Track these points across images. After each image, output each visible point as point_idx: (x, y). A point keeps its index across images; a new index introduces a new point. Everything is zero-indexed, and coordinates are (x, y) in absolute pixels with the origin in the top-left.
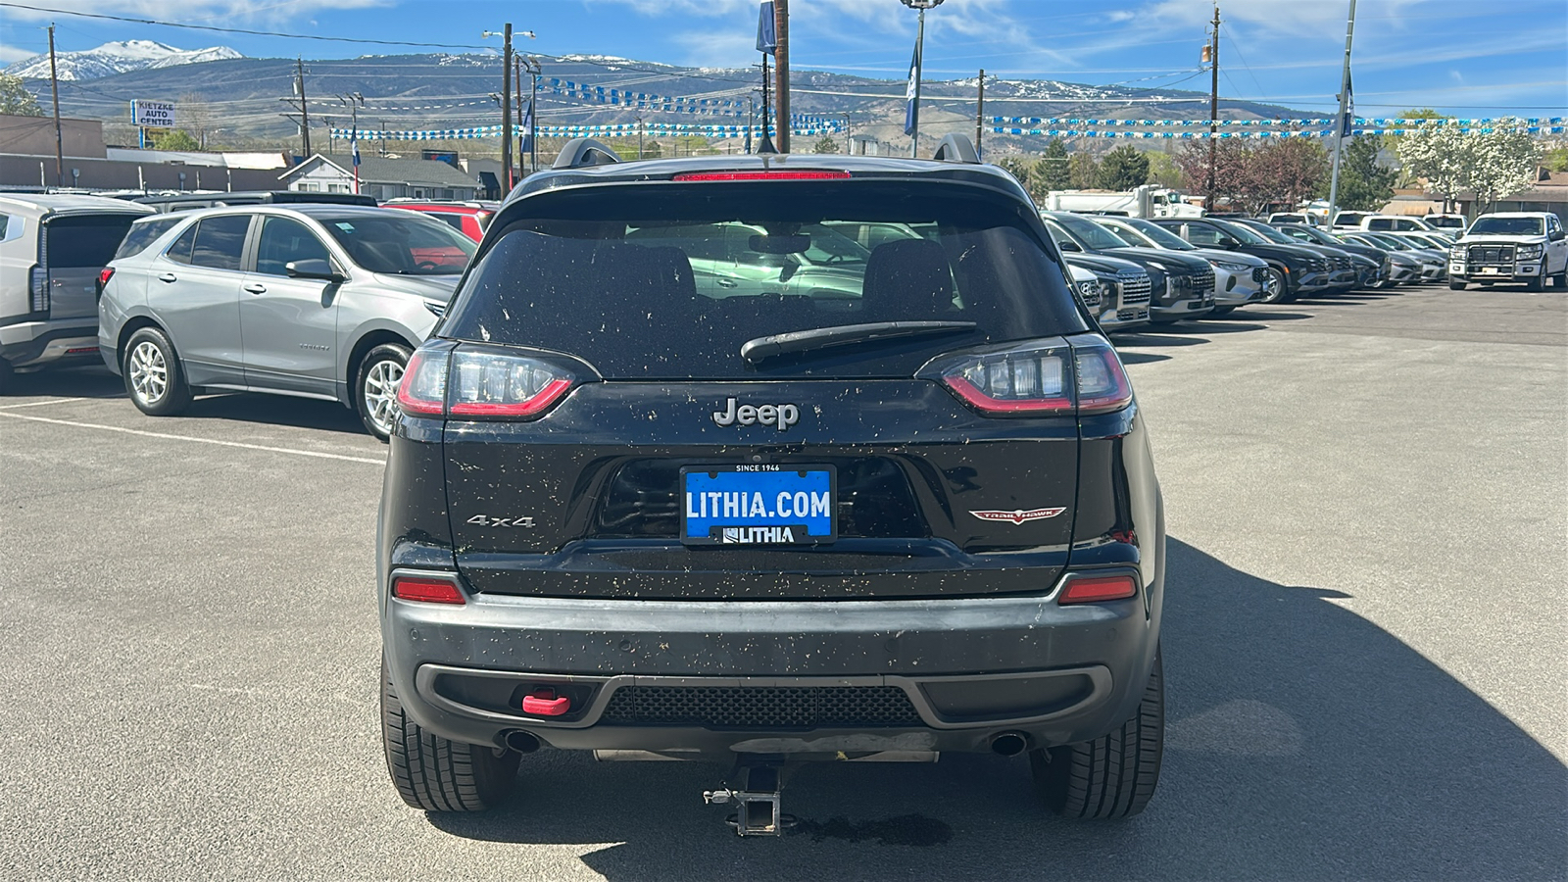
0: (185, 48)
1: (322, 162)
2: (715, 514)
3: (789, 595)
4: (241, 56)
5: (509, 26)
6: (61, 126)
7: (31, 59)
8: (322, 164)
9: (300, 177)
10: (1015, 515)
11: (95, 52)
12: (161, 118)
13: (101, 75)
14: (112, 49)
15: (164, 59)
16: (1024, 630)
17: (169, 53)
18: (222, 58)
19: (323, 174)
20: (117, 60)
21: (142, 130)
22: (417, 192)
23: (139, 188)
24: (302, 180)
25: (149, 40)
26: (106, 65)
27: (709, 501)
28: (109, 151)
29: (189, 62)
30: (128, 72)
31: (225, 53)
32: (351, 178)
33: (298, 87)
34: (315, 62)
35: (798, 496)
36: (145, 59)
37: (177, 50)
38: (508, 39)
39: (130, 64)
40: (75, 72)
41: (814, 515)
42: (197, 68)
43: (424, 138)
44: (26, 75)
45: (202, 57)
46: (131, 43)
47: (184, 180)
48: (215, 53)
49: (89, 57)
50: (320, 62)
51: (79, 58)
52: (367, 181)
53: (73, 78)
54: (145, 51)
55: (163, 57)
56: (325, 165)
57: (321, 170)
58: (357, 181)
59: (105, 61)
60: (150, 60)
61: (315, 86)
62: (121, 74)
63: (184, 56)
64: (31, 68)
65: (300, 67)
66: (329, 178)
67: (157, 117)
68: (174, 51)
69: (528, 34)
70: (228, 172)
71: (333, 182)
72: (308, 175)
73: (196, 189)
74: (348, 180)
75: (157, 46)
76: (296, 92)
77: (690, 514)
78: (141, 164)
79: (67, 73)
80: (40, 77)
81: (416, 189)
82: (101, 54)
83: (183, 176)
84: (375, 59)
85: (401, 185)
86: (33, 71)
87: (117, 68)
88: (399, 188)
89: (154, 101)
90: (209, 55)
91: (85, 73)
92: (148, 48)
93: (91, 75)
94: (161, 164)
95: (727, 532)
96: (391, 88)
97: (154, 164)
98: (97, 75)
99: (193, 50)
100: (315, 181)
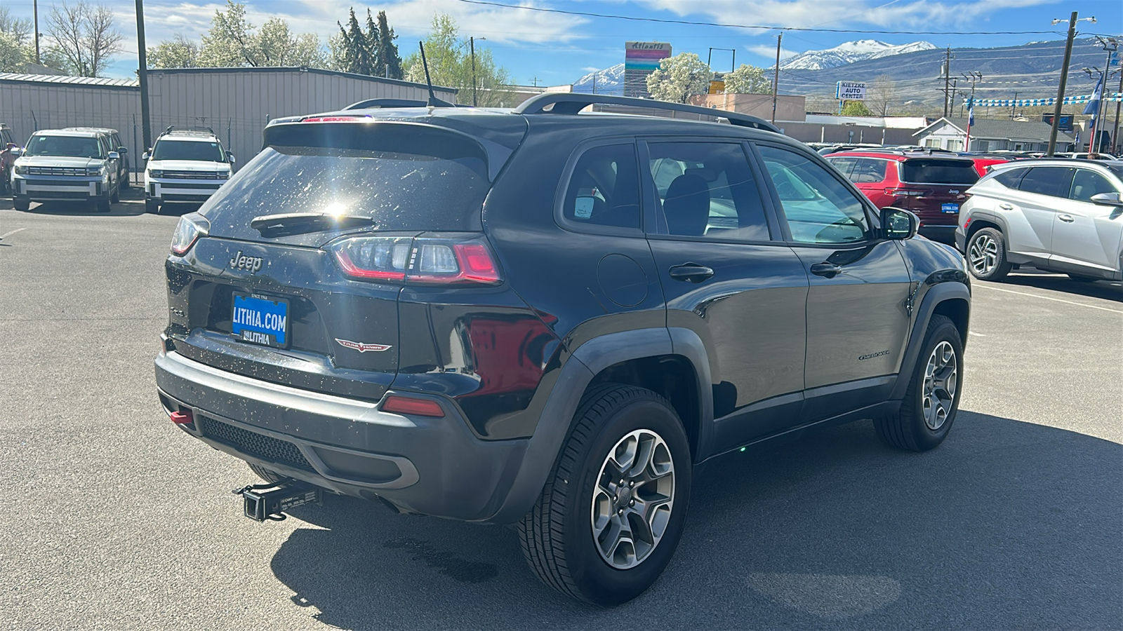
0: (896, 44)
1: (945, 124)
2: (243, 323)
3: (258, 376)
4: (935, 48)
5: (1074, 15)
6: (777, 101)
7: (795, 57)
8: (945, 125)
9: (928, 134)
10: (359, 346)
11: (835, 50)
12: (856, 93)
13: (837, 65)
14: (848, 47)
15: (880, 52)
16: (350, 421)
17: (884, 48)
18: (921, 49)
19: (946, 132)
20: (849, 54)
21: (841, 102)
22: (1017, 146)
23: (820, 142)
24: (929, 137)
25: (872, 39)
26: (842, 58)
27: (241, 312)
28: (807, 116)
29: (898, 53)
30: (855, 62)
31: (924, 46)
32: (965, 135)
33: (944, 69)
34: (991, 49)
35: (274, 316)
36: (868, 53)
37: (890, 45)
38: (1072, 24)
39: (857, 57)
40: (821, 64)
41: (279, 330)
42: (902, 56)
43: (1035, 105)
44: (790, 67)
45: (907, 50)
46: (860, 43)
47: (852, 136)
48: (917, 46)
49: (831, 54)
50: (995, 49)
51: (824, 54)
52: (977, 137)
53: (819, 68)
54: (869, 47)
55: (880, 51)
56: (948, 126)
57: (944, 129)
58: (968, 137)
59: (841, 56)
60: (871, 53)
61: (988, 67)
62: (850, 64)
63: (894, 49)
64: (794, 62)
65: (948, 54)
66: (950, 135)
67: (853, 93)
68: (888, 46)
69: (1089, 19)
70: (884, 131)
71: (951, 138)
72: (934, 133)
73: (859, 143)
74: (963, 137)
75: (877, 43)
76: (943, 72)
77: (235, 321)
78: (824, 125)
79: (816, 65)
80: (798, 68)
81: (1016, 144)
82: (839, 51)
83: (852, 133)
84: (1039, 45)
85: (1006, 140)
86: (795, 64)
87: (848, 60)
88: (1002, 143)
89: (853, 82)
90: (912, 48)
91: (827, 65)
92: (871, 45)
93: (831, 66)
94: (840, 126)
95: (247, 334)
96: (1049, 67)
97: (837, 126)
98: (835, 65)
99: (902, 45)
100: (938, 137)
